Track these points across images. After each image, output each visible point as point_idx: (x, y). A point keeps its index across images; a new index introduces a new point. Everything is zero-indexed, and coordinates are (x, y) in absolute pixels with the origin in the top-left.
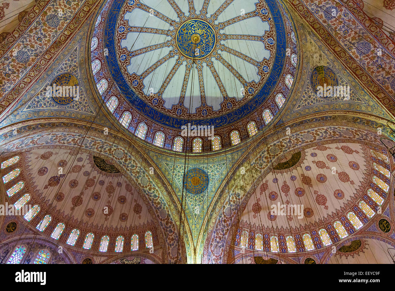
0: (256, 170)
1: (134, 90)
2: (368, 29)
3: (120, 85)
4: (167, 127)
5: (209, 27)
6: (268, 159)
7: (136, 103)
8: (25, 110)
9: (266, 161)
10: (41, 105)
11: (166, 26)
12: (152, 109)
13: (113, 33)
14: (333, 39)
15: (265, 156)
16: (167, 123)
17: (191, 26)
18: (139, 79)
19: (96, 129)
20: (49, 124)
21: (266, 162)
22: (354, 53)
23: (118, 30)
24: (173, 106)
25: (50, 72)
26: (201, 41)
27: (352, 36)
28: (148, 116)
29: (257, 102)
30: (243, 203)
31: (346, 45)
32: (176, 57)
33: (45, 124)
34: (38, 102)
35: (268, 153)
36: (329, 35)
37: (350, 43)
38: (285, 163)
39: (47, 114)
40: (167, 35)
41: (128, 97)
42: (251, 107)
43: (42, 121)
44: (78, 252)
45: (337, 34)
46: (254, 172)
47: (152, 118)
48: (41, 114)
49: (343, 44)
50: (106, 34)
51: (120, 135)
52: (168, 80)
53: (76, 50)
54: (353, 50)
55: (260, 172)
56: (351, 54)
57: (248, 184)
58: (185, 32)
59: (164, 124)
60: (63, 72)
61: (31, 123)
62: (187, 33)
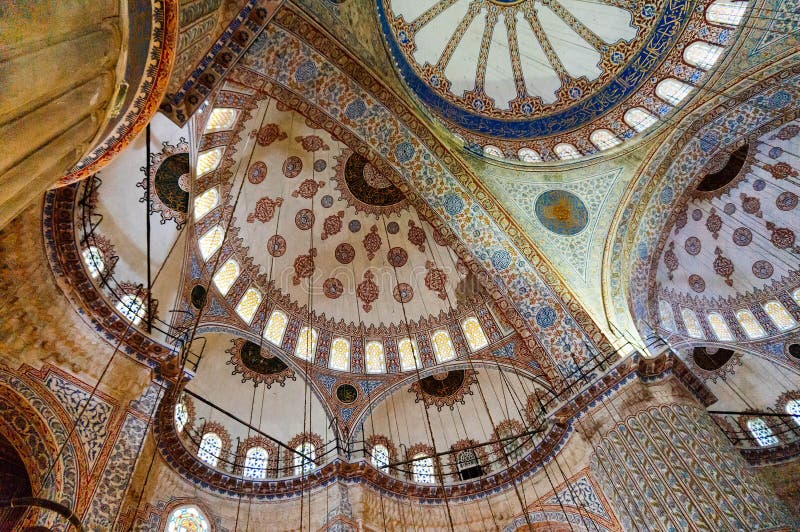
2: (301, 100)
14: (350, 73)
22: (319, 61)
27: (323, 85)
31: (332, 69)
36: (356, 79)
37: (325, 75)
45: (345, 81)
49: (336, 69)
54: (321, 64)
56: (323, 59)
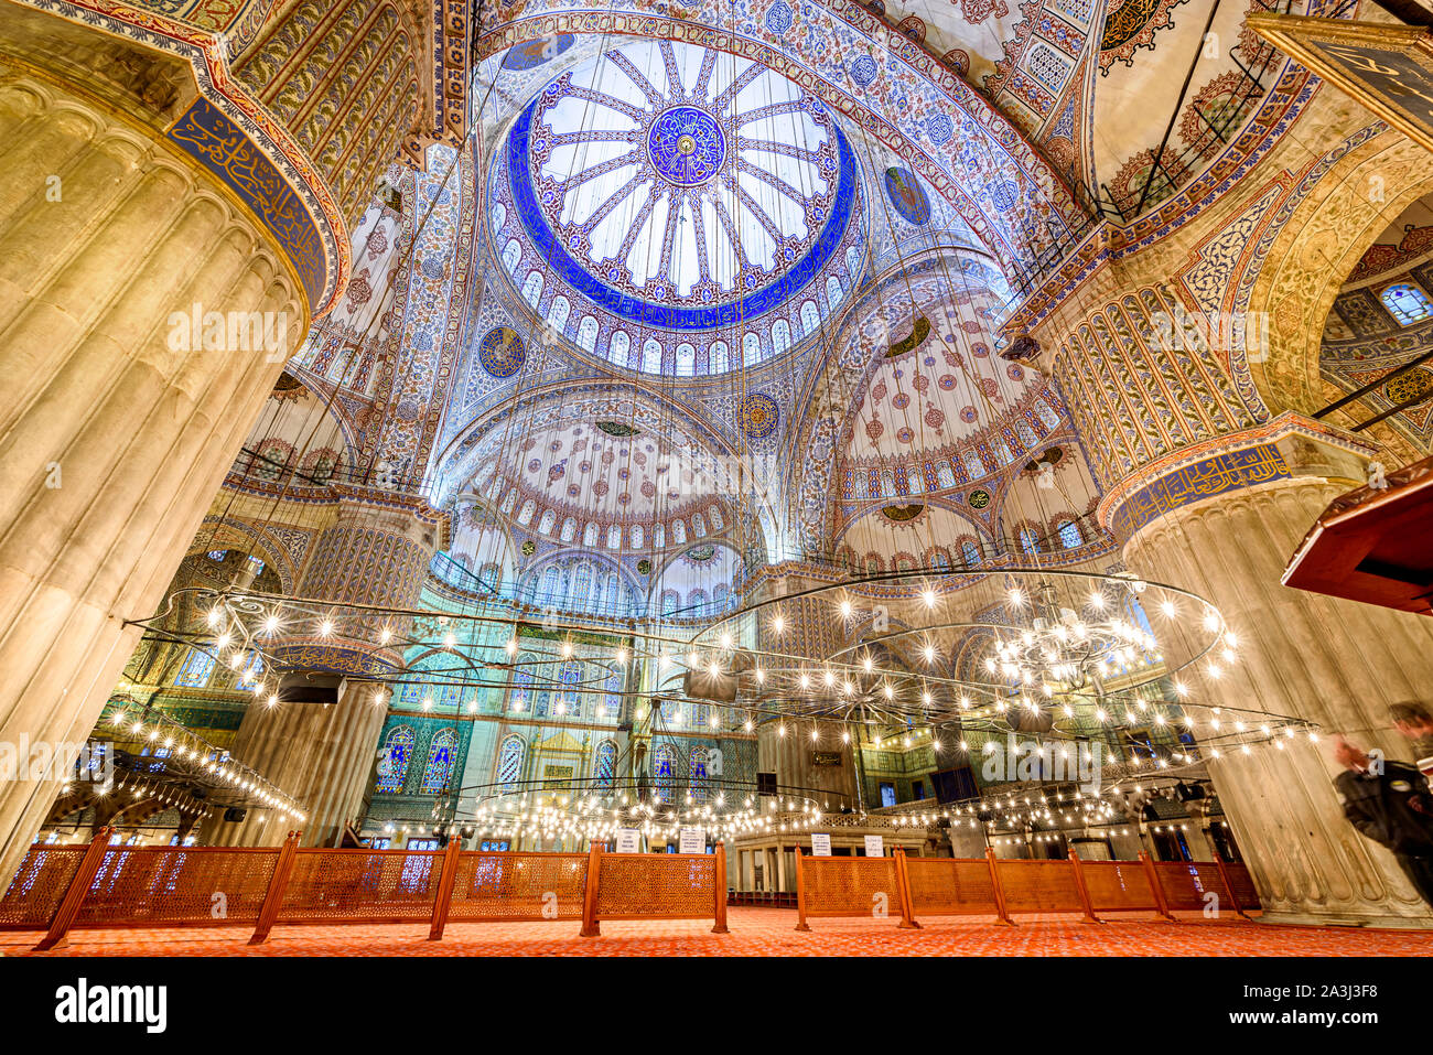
0: (852, 372)
1: (617, 289)
3: (590, 291)
4: (694, 331)
5: (700, 114)
7: (628, 309)
8: (463, 409)
10: (481, 392)
11: (624, 148)
12: (659, 308)
13: (537, 212)
16: (692, 323)
17: (667, 126)
18: (617, 265)
19: (575, 389)
20: (504, 413)
21: (865, 352)
23: (543, 204)
24: (693, 287)
25: (468, 343)
26: (699, 145)
28: (656, 323)
29: (832, 235)
32: (666, 195)
33: (499, 416)
34: (475, 390)
37: (915, 123)
38: (907, 341)
39: (495, 399)
40: (632, 162)
41: (610, 307)
42: (826, 249)
43: (494, 413)
44: (628, 556)
46: (849, 375)
47: (664, 324)
48: (487, 403)
50: (526, 221)
51: (616, 382)
52: (668, 243)
53: (488, 291)
54: (923, 138)
55: (861, 372)
57: (844, 399)
58: (662, 141)
59: (686, 327)
60: (487, 331)
61: (480, 423)
62: (666, 142)
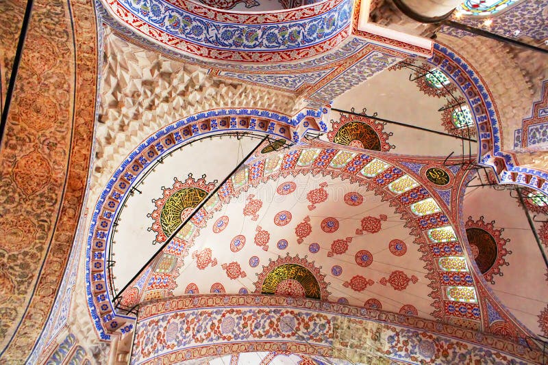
0: (336, 328)
6: (307, 323)
9: (311, 324)
15: (306, 331)
21: (313, 322)
30: (401, 324)
35: (298, 329)
46: (339, 331)
55: (335, 319)
57: (366, 330)
